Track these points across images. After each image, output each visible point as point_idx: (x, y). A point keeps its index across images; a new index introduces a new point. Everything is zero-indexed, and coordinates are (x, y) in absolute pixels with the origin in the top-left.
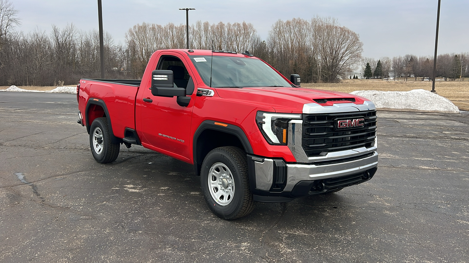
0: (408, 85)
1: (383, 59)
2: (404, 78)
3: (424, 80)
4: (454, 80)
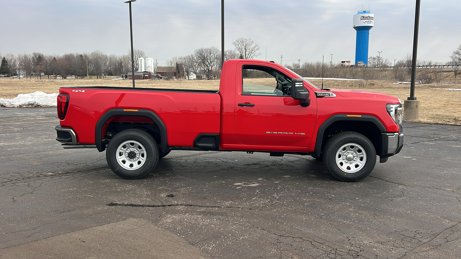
0: (56, 83)
1: (7, 56)
2: (37, 76)
3: (57, 78)
4: (84, 78)
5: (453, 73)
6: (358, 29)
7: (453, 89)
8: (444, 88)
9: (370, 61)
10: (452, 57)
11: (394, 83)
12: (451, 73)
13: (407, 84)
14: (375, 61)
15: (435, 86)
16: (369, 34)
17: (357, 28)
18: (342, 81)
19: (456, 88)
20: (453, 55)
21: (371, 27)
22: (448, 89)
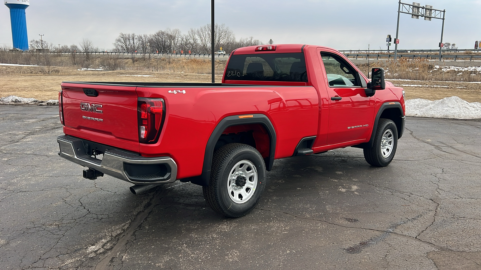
5: (131, 61)
6: (12, 7)
7: (142, 75)
8: (134, 74)
9: (33, 45)
10: (115, 44)
11: (79, 70)
12: (129, 60)
13: (92, 70)
14: (38, 45)
15: (123, 72)
16: (25, 13)
17: (9, 5)
18: (17, 67)
19: (144, 75)
20: (116, 42)
21: (27, 6)
22: (137, 75)
